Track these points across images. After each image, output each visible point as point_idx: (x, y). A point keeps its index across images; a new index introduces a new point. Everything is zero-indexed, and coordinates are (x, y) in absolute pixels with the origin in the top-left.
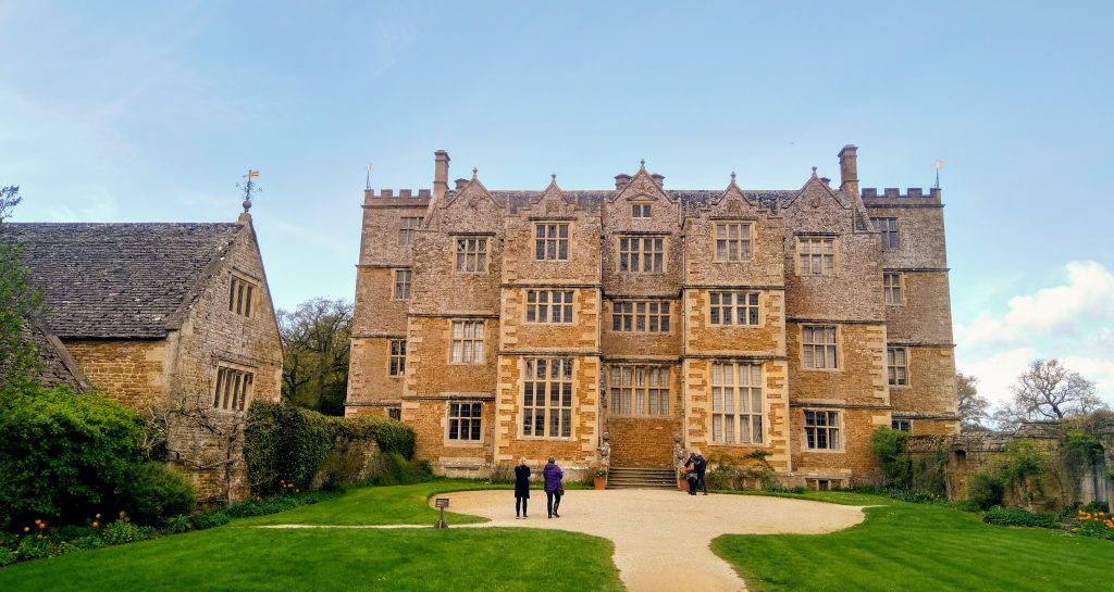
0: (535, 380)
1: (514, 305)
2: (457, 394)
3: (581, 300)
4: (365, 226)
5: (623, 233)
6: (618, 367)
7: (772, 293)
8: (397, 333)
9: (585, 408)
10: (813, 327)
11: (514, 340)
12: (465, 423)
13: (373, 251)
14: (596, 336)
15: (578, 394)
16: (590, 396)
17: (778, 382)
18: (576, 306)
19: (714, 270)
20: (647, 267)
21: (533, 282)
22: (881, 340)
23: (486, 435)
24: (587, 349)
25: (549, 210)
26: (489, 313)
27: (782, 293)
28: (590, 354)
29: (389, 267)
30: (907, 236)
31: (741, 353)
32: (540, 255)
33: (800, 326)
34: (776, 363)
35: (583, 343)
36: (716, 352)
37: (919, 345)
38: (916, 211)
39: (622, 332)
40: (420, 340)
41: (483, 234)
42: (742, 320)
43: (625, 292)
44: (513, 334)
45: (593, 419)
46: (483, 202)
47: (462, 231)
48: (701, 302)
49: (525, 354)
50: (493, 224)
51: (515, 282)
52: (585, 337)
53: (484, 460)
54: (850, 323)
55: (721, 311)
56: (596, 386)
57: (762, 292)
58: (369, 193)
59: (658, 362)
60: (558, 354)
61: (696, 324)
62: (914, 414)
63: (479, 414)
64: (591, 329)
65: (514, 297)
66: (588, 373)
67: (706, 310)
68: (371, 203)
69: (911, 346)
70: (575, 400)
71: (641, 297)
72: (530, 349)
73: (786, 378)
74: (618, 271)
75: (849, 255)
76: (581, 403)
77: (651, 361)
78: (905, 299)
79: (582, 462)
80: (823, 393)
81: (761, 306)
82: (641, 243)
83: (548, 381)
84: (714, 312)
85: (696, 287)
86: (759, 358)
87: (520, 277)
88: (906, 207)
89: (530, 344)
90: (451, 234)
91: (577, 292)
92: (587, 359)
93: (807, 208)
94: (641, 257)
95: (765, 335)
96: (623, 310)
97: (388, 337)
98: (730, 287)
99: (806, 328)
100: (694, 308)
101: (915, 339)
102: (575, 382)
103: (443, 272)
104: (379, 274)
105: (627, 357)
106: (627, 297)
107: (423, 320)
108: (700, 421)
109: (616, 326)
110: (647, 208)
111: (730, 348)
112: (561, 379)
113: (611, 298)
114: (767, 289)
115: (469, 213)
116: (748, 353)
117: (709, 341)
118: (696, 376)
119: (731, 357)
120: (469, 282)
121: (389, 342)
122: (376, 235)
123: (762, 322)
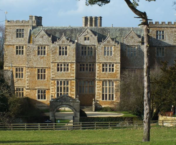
1: (54, 67)
2: (40, 88)
3: (71, 66)
5: (82, 45)
8: (17, 66)
9: (72, 93)
11: (54, 76)
12: (42, 95)
13: (8, 40)
14: (74, 75)
15: (70, 89)
16: (73, 90)
18: (69, 67)
19: (103, 58)
20: (89, 54)
21: (59, 61)
24: (72, 78)
27: (120, 64)
28: (73, 80)
30: (167, 36)
31: (110, 79)
32: (60, 54)
34: (117, 81)
36: (104, 79)
41: (45, 45)
42: (110, 71)
44: (54, 75)
45: (74, 95)
46: (45, 36)
47: (39, 44)
48: (100, 67)
49: (57, 80)
50: (47, 42)
51: (54, 61)
52: (72, 75)
54: (139, 69)
55: (105, 69)
56: (75, 87)
58: (6, 21)
60: (65, 80)
63: (45, 93)
64: (73, 73)
65: (54, 65)
66: (73, 84)
67: (101, 69)
68: (7, 25)
70: (69, 91)
71: (87, 62)
72: (58, 78)
76: (71, 91)
81: (114, 67)
82: (87, 47)
83: (63, 86)
84: (103, 69)
85: (99, 63)
86: (114, 80)
89: (58, 77)
90: (36, 45)
91: (70, 64)
92: (72, 81)
93: (130, 38)
94: (87, 52)
95: (115, 74)
96: (82, 66)
98: (107, 63)
100: (98, 68)
102: (69, 87)
103: (35, 56)
104: (11, 47)
105: (83, 78)
106: (83, 62)
107: (30, 69)
108: (99, 95)
110: (88, 38)
111: (107, 78)
112: (66, 86)
113: (79, 63)
114: (116, 63)
115: (41, 39)
116: (111, 79)
117: (102, 76)
118: (99, 85)
119: (107, 80)
120: (41, 58)
121: (15, 68)
122: (9, 35)
123: (115, 71)
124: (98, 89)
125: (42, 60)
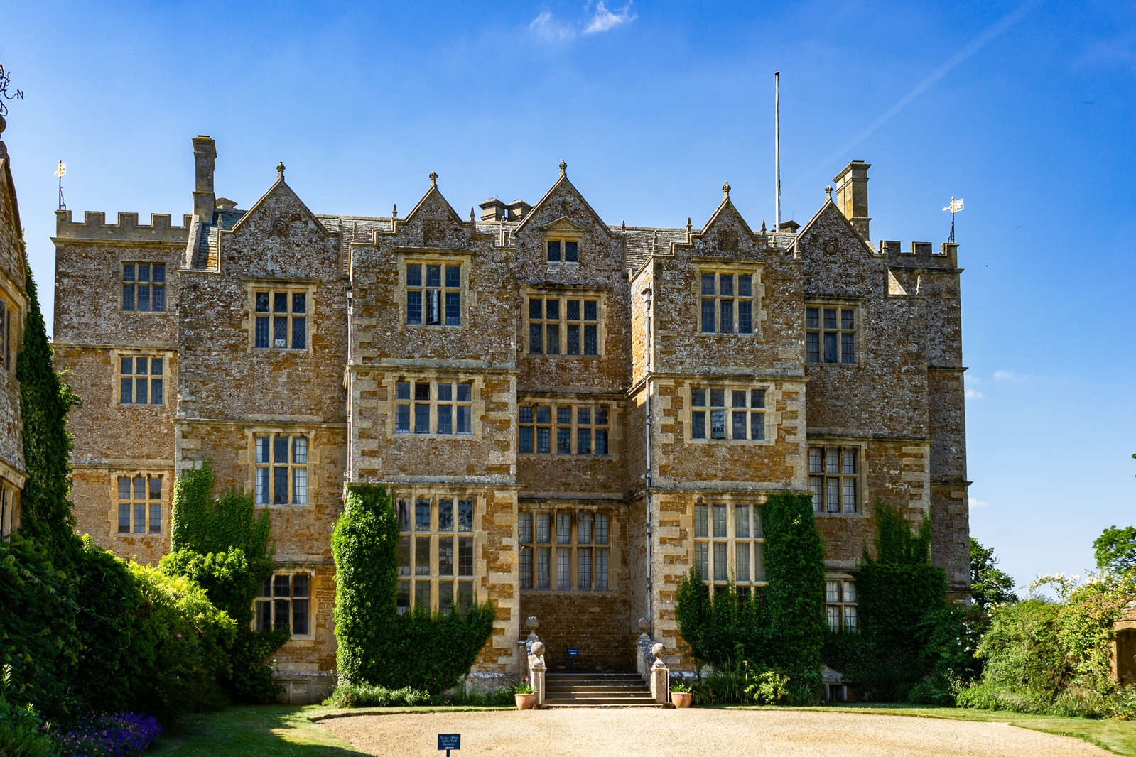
0: (413, 532)
1: (372, 403)
3: (486, 395)
5: (535, 288)
6: (529, 512)
7: (787, 387)
8: (127, 462)
9: (496, 578)
10: (825, 446)
11: (376, 463)
12: (281, 606)
13: (75, 320)
14: (511, 459)
15: (485, 555)
16: (504, 557)
18: (477, 406)
19: (697, 348)
20: (573, 347)
21: (405, 361)
22: (922, 469)
23: (318, 625)
24: (497, 478)
26: (317, 419)
27: (803, 388)
31: (741, 484)
32: (413, 314)
35: (490, 470)
36: (702, 484)
38: (922, 278)
39: (535, 453)
41: (299, 281)
42: (740, 432)
43: (538, 388)
44: (373, 454)
45: (510, 596)
46: (298, 224)
47: (263, 274)
48: (677, 402)
49: (395, 486)
50: (317, 265)
51: (374, 363)
52: (495, 458)
53: (316, 666)
54: (878, 441)
55: (708, 417)
56: (513, 541)
57: (772, 386)
58: (63, 217)
59: (592, 503)
60: (452, 487)
61: (670, 438)
63: (305, 592)
64: (504, 446)
65: (372, 389)
66: (500, 519)
67: (686, 416)
68: (69, 236)
70: (480, 565)
71: (564, 395)
72: (403, 478)
74: (525, 352)
76: (489, 568)
77: (583, 501)
79: (492, 665)
80: (838, 552)
81: (769, 409)
83: (434, 534)
84: (698, 419)
85: (669, 377)
87: (382, 354)
88: (910, 271)
89: (403, 469)
90: (244, 280)
91: (479, 382)
92: (499, 495)
94: (564, 331)
95: (777, 454)
96: (534, 419)
97: (112, 468)
98: (723, 377)
99: (812, 449)
100: (667, 413)
102: (479, 535)
103: (234, 348)
104: (88, 360)
105: (541, 494)
106: (542, 395)
107: (203, 431)
108: (677, 596)
109: (525, 447)
110: (571, 247)
111: (723, 479)
112: (456, 531)
114: (779, 380)
115: (273, 243)
116: (751, 486)
117: (691, 466)
118: (671, 523)
119: (723, 492)
120: (278, 366)
121: (114, 477)
122: (81, 292)
123: (771, 437)
124: (671, 550)
125: (284, 379)
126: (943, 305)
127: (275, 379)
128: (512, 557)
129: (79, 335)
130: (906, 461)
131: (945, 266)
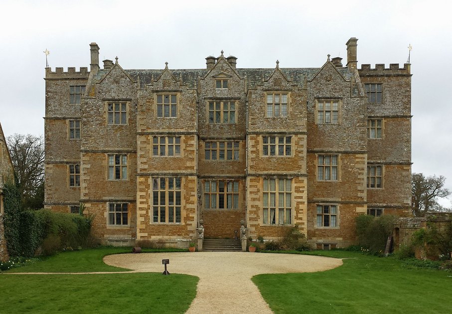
0: (159, 190)
1: (145, 146)
2: (113, 198)
3: (185, 142)
4: (47, 92)
5: (210, 98)
6: (208, 181)
7: (299, 136)
8: (73, 160)
9: (189, 206)
10: (324, 155)
11: (146, 167)
12: (118, 215)
13: (53, 108)
14: (195, 164)
15: (185, 198)
16: (192, 199)
17: (301, 189)
18: (183, 145)
19: (265, 122)
20: (226, 119)
21: (157, 131)
22: (364, 163)
23: (131, 222)
24: (189, 171)
25: (164, 85)
26: (130, 149)
27: (306, 136)
28: (192, 175)
29: (64, 119)
30: (388, 95)
31: (280, 172)
32: (160, 114)
33: (317, 155)
34: (300, 178)
35: (187, 168)
36: (265, 172)
37: (390, 163)
38: (394, 79)
39: (211, 160)
40: (89, 166)
41: (123, 100)
42: (281, 153)
43: (212, 136)
44: (145, 163)
45: (194, 212)
46: (123, 79)
47: (111, 98)
48: (257, 142)
49: (153, 175)
50: (130, 93)
51: (145, 131)
52: (188, 164)
53: (131, 236)
54: (346, 153)
55: (269, 147)
56: (195, 193)
57: (294, 136)
58: (48, 70)
59: (232, 177)
60: (173, 174)
61: (254, 155)
62: (385, 205)
63: (126, 210)
64: (192, 159)
65: (145, 140)
66: (190, 185)
67: (260, 147)
68: (50, 77)
69: (386, 164)
70: (183, 202)
71: (221, 139)
72: (156, 171)
73: (306, 187)
74: (207, 123)
75: (348, 111)
76: (187, 203)
77: (228, 177)
78: (384, 135)
79: (187, 236)
80: (328, 195)
81: (293, 144)
82: (222, 104)
83: (167, 190)
84: (265, 148)
85: (254, 133)
86: (291, 175)
87: (148, 128)
88: (388, 76)
89: (155, 169)
90: (104, 100)
91: (183, 137)
92: (190, 177)
93: (323, 81)
94: (222, 113)
95: (294, 161)
96: (211, 147)
97: (67, 163)
98: (274, 133)
99: (320, 156)
100: (253, 146)
101: (388, 160)
102: (183, 191)
103: (101, 124)
104: (58, 123)
105: (213, 175)
106: (213, 139)
107: (90, 154)
108: (256, 213)
109: (207, 157)
111: (274, 170)
112: (175, 189)
113: (204, 139)
114: (296, 134)
115: (114, 86)
116: (284, 173)
117: (262, 166)
118: (254, 186)
119: (274, 175)
120: (116, 130)
121: (68, 166)
122: (55, 98)
123: (293, 154)
124: (254, 196)
125: (119, 135)
126: (403, 90)
127: (115, 135)
128: (195, 199)
129: (55, 114)
130: (357, 160)
131: (405, 73)
